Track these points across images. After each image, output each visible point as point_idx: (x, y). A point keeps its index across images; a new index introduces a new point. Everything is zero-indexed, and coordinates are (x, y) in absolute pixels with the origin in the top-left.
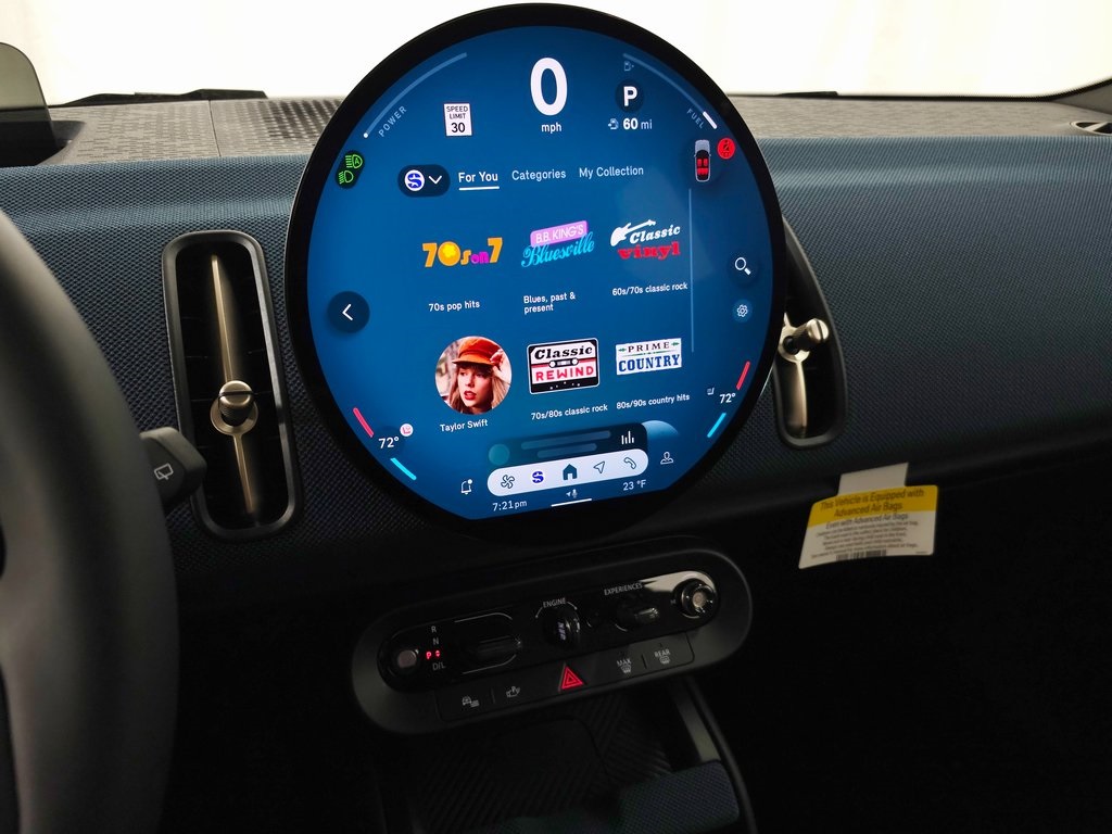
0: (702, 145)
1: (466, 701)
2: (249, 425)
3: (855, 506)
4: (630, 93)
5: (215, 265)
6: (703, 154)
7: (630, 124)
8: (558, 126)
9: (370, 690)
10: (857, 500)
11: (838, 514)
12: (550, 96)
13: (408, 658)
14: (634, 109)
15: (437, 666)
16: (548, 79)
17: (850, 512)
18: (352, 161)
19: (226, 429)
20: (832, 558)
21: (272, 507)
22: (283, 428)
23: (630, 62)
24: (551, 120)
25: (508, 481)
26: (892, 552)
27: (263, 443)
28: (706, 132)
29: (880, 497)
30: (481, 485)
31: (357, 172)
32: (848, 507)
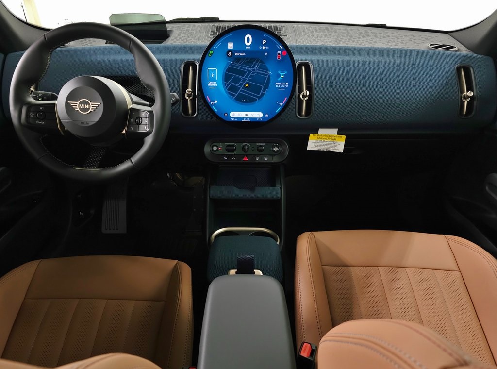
0: (279, 52)
1: (224, 158)
2: (191, 97)
3: (323, 137)
4: (264, 42)
5: (191, 67)
6: (279, 54)
7: (264, 47)
8: (249, 48)
9: (207, 149)
10: (324, 136)
11: (318, 138)
12: (248, 41)
13: (215, 148)
14: (265, 45)
15: (220, 151)
16: (248, 38)
17: (322, 139)
18: (211, 52)
19: (187, 98)
20: (317, 149)
21: (193, 113)
22: (196, 99)
23: (265, 35)
24: (248, 46)
25: (234, 115)
26: (332, 151)
27: (193, 101)
28: (280, 50)
29: (330, 136)
30: (228, 114)
31: (212, 54)
32: (321, 137)
